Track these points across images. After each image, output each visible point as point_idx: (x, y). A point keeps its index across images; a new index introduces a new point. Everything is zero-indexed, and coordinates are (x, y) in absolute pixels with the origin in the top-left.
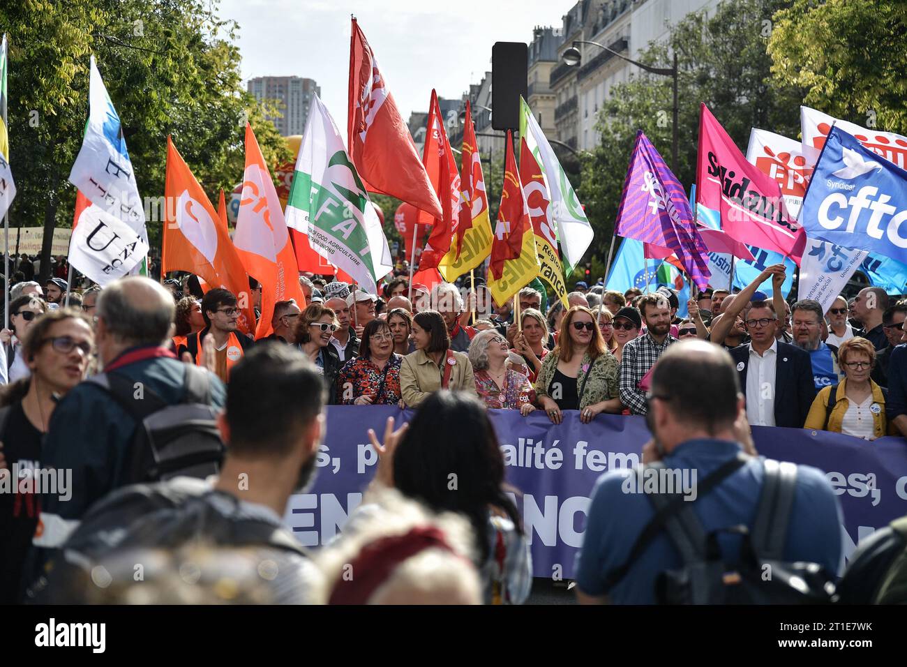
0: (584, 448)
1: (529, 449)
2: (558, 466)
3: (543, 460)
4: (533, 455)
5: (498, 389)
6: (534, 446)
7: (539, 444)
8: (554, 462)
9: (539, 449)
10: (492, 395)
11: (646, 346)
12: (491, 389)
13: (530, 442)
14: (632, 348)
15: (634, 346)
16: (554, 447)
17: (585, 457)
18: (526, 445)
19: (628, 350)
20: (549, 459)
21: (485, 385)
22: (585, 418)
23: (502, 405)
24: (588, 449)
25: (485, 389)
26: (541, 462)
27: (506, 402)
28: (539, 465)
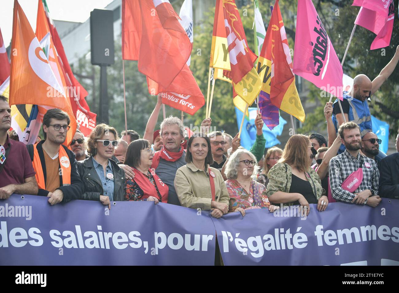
0: (322, 230)
1: (282, 236)
2: (304, 245)
3: (292, 243)
4: (286, 240)
5: (247, 193)
6: (285, 233)
7: (288, 231)
8: (300, 243)
9: (288, 235)
10: (243, 198)
11: (346, 160)
12: (242, 194)
13: (282, 230)
14: (337, 161)
15: (338, 160)
16: (298, 232)
17: (323, 236)
18: (280, 233)
19: (335, 163)
20: (296, 242)
21: (237, 192)
22: (321, 206)
23: (251, 205)
24: (324, 230)
25: (237, 194)
26: (291, 244)
27: (255, 203)
28: (290, 247)
